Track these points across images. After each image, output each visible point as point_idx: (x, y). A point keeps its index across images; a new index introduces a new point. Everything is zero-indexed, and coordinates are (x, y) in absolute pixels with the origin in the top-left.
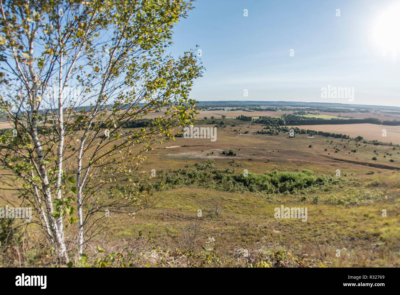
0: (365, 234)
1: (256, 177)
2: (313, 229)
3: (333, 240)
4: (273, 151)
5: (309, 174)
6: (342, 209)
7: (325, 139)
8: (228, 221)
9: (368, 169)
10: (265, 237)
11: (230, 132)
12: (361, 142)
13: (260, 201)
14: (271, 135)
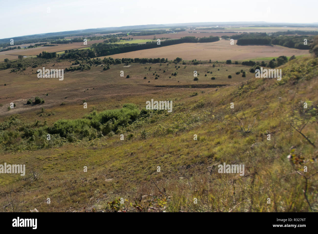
0: (199, 158)
1: (73, 124)
2: (147, 166)
3: (170, 173)
4: (88, 90)
5: (132, 108)
6: (172, 138)
7: (142, 66)
8: (51, 184)
9: (192, 91)
10: (98, 190)
11: (32, 76)
12: (180, 64)
13: (83, 151)
14: (82, 70)
